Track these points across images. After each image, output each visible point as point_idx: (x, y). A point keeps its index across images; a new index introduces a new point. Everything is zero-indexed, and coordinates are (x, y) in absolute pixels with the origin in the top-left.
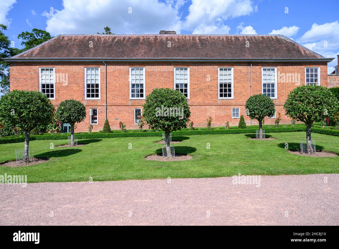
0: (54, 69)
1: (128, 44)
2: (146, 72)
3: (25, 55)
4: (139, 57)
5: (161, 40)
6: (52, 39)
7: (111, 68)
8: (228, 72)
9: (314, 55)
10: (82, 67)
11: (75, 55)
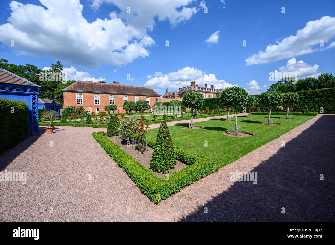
0: (82, 94)
1: (107, 87)
2: (115, 97)
3: (69, 88)
4: (112, 92)
5: (117, 86)
6: (76, 82)
7: (103, 95)
8: (138, 98)
9: (158, 94)
10: (93, 94)
11: (89, 90)
